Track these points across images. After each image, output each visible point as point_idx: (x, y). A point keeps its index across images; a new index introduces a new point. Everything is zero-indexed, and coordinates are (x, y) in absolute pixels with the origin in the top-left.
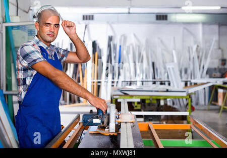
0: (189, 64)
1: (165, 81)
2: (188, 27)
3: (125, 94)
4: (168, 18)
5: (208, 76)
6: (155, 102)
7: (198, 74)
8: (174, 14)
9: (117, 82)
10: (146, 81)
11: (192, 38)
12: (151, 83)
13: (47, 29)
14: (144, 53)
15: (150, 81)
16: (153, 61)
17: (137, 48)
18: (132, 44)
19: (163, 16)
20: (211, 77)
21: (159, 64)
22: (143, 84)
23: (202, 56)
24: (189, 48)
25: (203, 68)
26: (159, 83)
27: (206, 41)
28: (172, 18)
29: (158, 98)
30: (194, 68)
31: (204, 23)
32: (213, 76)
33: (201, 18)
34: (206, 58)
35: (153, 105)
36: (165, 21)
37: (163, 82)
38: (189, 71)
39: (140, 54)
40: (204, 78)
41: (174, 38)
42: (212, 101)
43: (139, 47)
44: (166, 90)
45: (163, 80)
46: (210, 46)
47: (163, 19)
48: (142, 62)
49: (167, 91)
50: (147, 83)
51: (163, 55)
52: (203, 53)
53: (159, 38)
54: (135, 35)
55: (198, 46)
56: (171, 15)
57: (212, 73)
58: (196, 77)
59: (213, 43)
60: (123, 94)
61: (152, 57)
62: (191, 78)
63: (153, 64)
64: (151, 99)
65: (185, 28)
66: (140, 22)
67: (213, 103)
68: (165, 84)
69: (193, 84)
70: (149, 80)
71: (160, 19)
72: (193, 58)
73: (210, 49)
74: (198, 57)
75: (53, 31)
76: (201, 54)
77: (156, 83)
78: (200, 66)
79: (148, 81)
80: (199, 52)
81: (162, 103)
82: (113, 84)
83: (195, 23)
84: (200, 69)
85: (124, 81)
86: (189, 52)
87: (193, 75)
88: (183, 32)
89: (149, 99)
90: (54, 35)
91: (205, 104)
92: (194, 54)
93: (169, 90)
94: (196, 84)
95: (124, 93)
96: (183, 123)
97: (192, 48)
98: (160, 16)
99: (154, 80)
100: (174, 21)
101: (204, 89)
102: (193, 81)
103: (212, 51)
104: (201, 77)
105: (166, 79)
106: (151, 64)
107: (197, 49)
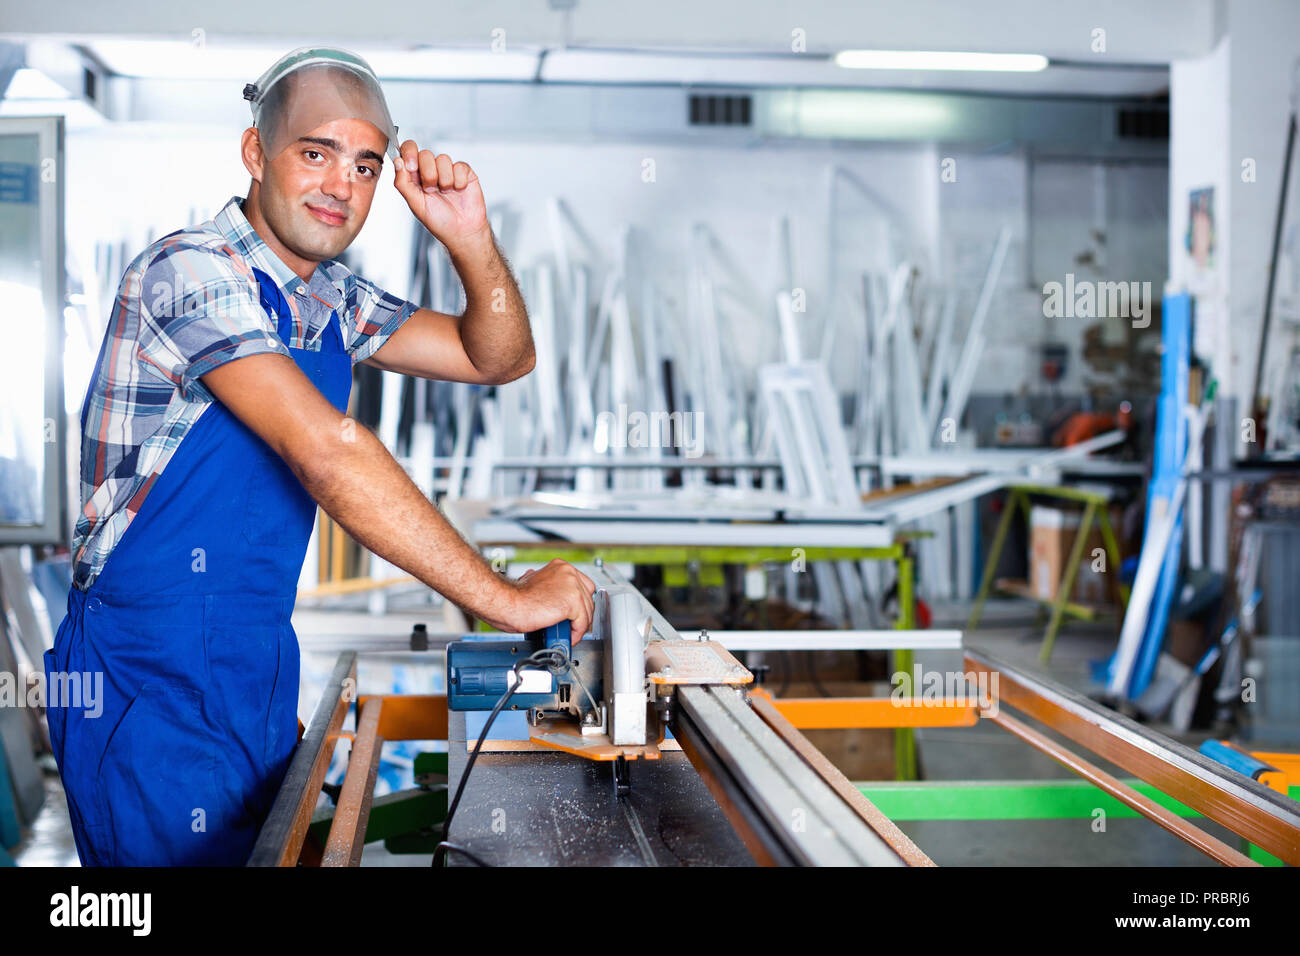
0: (868, 375)
1: (733, 468)
2: (862, 165)
3: (550, 537)
4: (758, 112)
5: (970, 438)
6: (718, 580)
7: (916, 425)
8: (790, 94)
9: (466, 472)
10: (627, 468)
11: (882, 226)
12: (658, 477)
13: (306, 179)
14: (617, 311)
15: (651, 467)
16: (668, 353)
17: (580, 278)
18: (549, 260)
19: (728, 101)
20: (985, 443)
21: (703, 370)
22: (609, 483)
23: (937, 329)
24: (866, 280)
25: (945, 393)
26: (700, 475)
27: (959, 246)
28: (778, 112)
29: (735, 558)
30: (892, 397)
31: (948, 147)
32: (998, 437)
33: (930, 115)
34: (960, 338)
35: (706, 596)
36: (735, 132)
37: (724, 474)
38: (867, 412)
39: (593, 313)
40: (948, 447)
41: (786, 225)
42: (998, 575)
43: (588, 272)
44: (769, 515)
45: (722, 459)
46: (980, 275)
47: (728, 120)
48: (606, 356)
49: (780, 518)
50: (633, 476)
51: (722, 319)
52: (941, 309)
53: (699, 227)
54: (564, 207)
55: (915, 273)
56: (774, 96)
57: (992, 423)
58: (906, 446)
59: (1000, 255)
60: (533, 538)
61: (659, 331)
62: (879, 450)
63: (668, 368)
64: (694, 565)
65: (842, 172)
66: (601, 135)
67: (1002, 584)
68: (731, 482)
69: (888, 484)
70: (644, 459)
71: (712, 120)
72: (891, 339)
73: (980, 289)
74: (917, 333)
75: (342, 193)
76: (930, 315)
77: (687, 476)
78: (926, 382)
79: (640, 468)
80: (923, 305)
81: (755, 586)
82: (442, 484)
83: (899, 145)
84: (925, 398)
85: (506, 468)
86: (867, 305)
87: (889, 434)
88: (835, 192)
89: (686, 566)
90: (343, 219)
91: (954, 595)
92: (894, 318)
93: (789, 516)
94: (902, 483)
95: (540, 532)
96: (869, 694)
97: (883, 283)
98: (712, 101)
99: (673, 462)
100: (790, 130)
101: (951, 509)
102: (891, 467)
103: (993, 303)
104: (935, 444)
105: (740, 456)
106: (654, 371)
107: (910, 287)
